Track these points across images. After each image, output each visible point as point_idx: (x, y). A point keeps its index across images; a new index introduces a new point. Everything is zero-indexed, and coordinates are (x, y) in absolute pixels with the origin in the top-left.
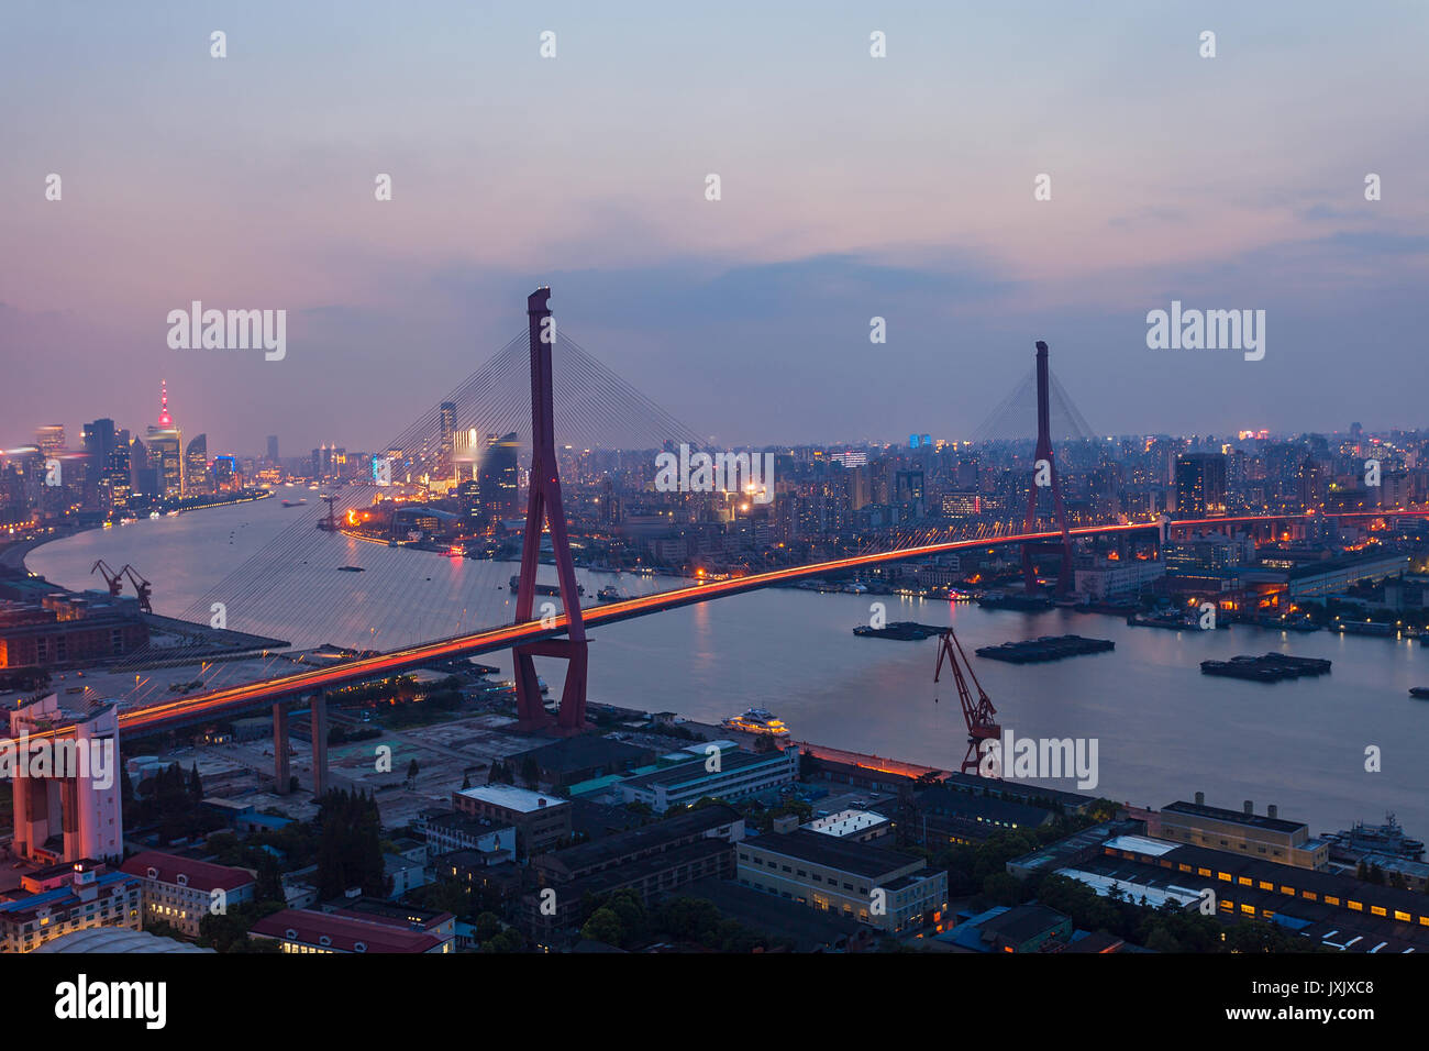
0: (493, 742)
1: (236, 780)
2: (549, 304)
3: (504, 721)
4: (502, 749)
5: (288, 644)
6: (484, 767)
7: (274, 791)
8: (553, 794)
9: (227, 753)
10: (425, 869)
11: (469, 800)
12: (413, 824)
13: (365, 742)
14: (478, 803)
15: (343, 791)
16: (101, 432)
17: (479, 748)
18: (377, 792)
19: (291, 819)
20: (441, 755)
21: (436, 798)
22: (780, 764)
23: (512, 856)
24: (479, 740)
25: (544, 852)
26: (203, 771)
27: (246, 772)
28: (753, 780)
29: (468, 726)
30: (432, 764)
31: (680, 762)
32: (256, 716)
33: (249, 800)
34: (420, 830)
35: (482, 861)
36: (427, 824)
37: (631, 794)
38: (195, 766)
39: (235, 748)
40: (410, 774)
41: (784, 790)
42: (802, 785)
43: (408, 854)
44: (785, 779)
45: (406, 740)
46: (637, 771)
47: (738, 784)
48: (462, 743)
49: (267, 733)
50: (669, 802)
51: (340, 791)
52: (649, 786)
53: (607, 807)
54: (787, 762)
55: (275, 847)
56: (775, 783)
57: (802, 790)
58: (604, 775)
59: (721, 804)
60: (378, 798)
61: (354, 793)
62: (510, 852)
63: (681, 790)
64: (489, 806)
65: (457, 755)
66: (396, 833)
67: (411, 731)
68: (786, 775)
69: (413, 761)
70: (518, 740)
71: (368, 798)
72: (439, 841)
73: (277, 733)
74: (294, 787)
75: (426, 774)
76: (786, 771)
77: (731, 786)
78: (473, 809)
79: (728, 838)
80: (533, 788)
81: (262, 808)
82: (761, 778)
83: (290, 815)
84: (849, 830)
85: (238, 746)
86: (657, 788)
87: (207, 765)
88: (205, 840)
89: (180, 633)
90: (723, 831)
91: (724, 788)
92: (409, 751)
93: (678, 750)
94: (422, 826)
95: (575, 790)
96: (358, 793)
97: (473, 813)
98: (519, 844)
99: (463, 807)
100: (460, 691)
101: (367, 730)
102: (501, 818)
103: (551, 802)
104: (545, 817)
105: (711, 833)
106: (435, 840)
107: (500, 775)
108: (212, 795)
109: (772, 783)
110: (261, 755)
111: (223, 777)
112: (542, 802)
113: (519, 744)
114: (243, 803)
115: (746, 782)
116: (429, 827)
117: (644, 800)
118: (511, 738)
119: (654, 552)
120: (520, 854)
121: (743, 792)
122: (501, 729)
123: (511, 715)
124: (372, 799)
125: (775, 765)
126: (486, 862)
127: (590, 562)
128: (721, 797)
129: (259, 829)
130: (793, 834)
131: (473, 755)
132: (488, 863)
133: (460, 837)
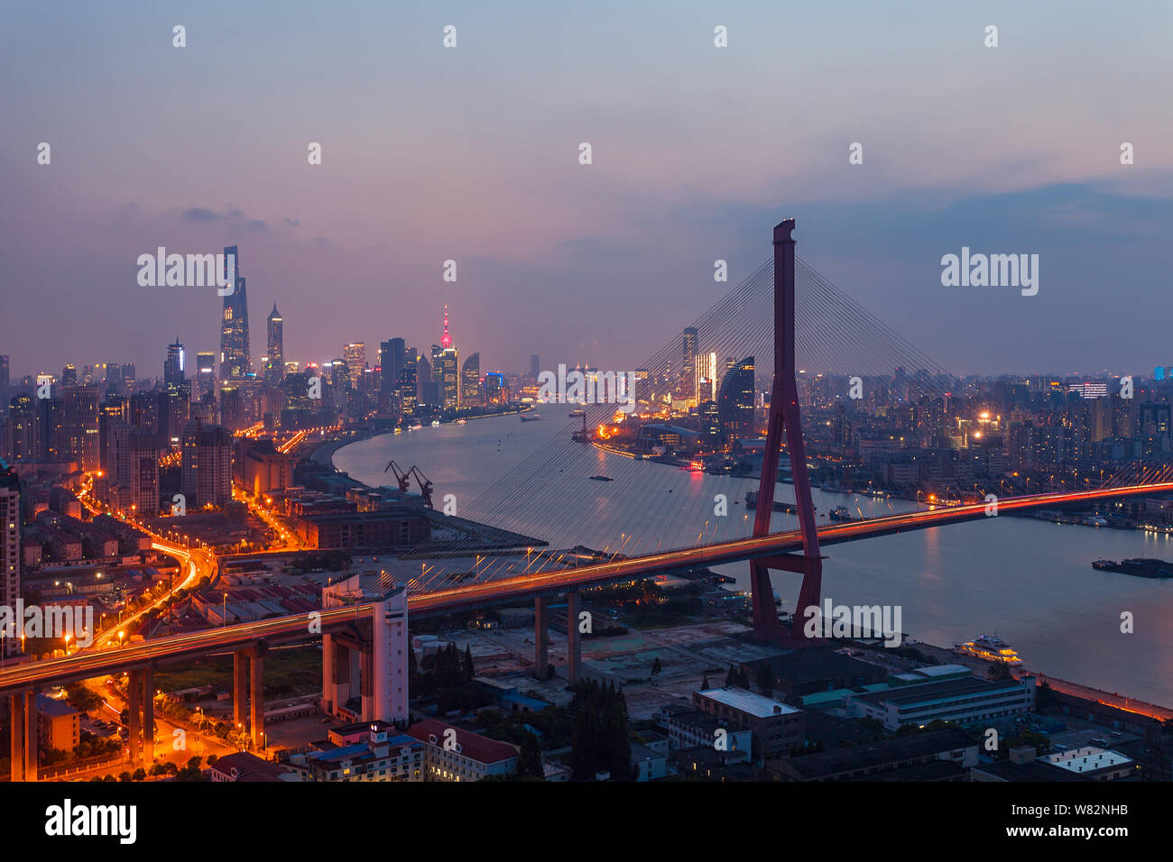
0: (729, 647)
1: (503, 663)
2: (794, 235)
3: (739, 629)
4: (738, 655)
5: (546, 544)
6: (720, 671)
7: (534, 676)
8: (787, 702)
9: (494, 638)
10: (667, 761)
11: (708, 700)
12: (656, 718)
13: (612, 638)
14: (717, 704)
15: (594, 681)
16: (394, 348)
17: (716, 652)
18: (624, 685)
19: (548, 702)
20: (682, 656)
21: (676, 695)
22: (1015, 693)
23: (748, 758)
24: (718, 645)
25: (778, 757)
26: (474, 652)
27: (511, 657)
28: (986, 707)
29: (707, 631)
30: (673, 663)
31: (912, 682)
32: (519, 607)
33: (512, 682)
34: (662, 725)
35: (720, 760)
36: (669, 719)
37: (863, 709)
38: (468, 648)
39: (500, 634)
40: (653, 671)
41: (1018, 720)
42: (1039, 716)
43: (652, 745)
44: (1021, 709)
45: (651, 640)
46: (868, 687)
47: (971, 709)
48: (701, 646)
49: (528, 623)
50: (900, 721)
51: (592, 680)
52: (881, 703)
53: (838, 719)
54: (1022, 692)
55: (534, 726)
56: (1010, 712)
57: (1038, 722)
58: (835, 689)
59: (953, 727)
60: (626, 691)
61: (604, 685)
62: (746, 754)
63: (912, 710)
64: (727, 708)
65: (696, 657)
66: (641, 725)
67: (654, 631)
68: (1021, 705)
69: (657, 659)
70: (753, 648)
71: (617, 690)
72: (681, 736)
73: (538, 624)
74: (550, 673)
75: (667, 673)
76: (1021, 701)
77: (964, 711)
78: (712, 710)
79: (961, 762)
80: (768, 695)
81: (524, 690)
82: (994, 706)
83: (547, 699)
84: (1089, 767)
85: (503, 632)
86: (888, 705)
87: (478, 647)
88: (476, 715)
89: (456, 528)
90: (956, 755)
91: (956, 712)
92: (653, 649)
93: (910, 671)
94: (664, 721)
95: (808, 700)
96: (608, 685)
97: (712, 713)
98: (754, 747)
99: (703, 706)
100: (700, 598)
101: (615, 627)
102: (735, 721)
103: (786, 710)
104: (779, 723)
105: (945, 756)
106: (676, 734)
107: (736, 681)
108: (481, 675)
109: (1006, 712)
110: (523, 643)
111: (491, 659)
112: (777, 709)
113: (754, 652)
114: (508, 683)
115: (979, 708)
116: (671, 722)
117: (875, 716)
118: (747, 645)
119: (885, 476)
120: (755, 756)
121: (976, 717)
122: (736, 636)
123: (746, 624)
124: (620, 691)
125: (1010, 694)
126: (724, 761)
127: (823, 482)
128: (954, 721)
129: (521, 709)
130: (1027, 765)
131: (711, 658)
132: (726, 762)
133: (699, 735)
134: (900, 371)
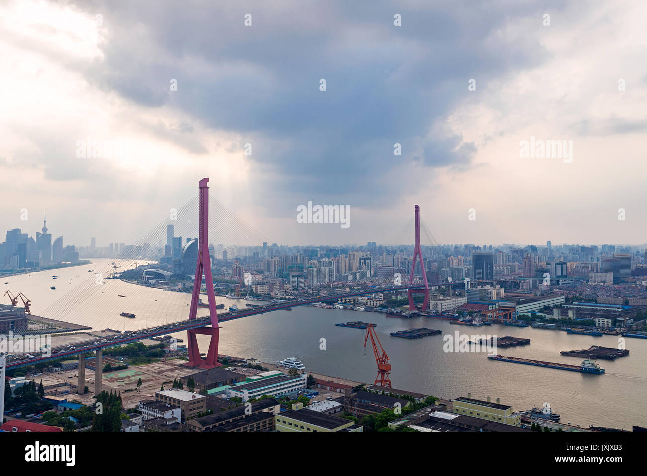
0: (176, 371)
1: (61, 388)
2: (208, 183)
3: (183, 362)
4: (180, 374)
5: (91, 328)
6: (172, 382)
7: (77, 393)
8: (200, 393)
9: (58, 376)
10: (140, 427)
11: (162, 396)
12: (138, 407)
13: (120, 371)
14: (166, 397)
15: (107, 392)
16: (14, 234)
17: (170, 374)
18: (123, 393)
19: (83, 405)
20: (153, 377)
21: (149, 395)
22: (298, 381)
23: (179, 420)
24: (171, 370)
25: (192, 418)
26: (45, 384)
27: (65, 384)
28: (286, 388)
29: (167, 364)
30: (149, 381)
31: (256, 380)
32: (72, 360)
33: (65, 397)
34: (140, 410)
35: (165, 423)
36: (142, 406)
37: (234, 394)
38: (41, 381)
39: (61, 374)
40: (138, 385)
41: (299, 392)
42: (308, 390)
43: (133, 420)
44: (300, 388)
45: (139, 370)
46: (237, 384)
47: (280, 389)
48: (163, 372)
49: (75, 367)
50: (249, 397)
51: (105, 392)
52: (242, 390)
53: (223, 399)
54: (302, 380)
55: (74, 417)
56: (296, 389)
57: (307, 392)
58: (223, 386)
59: (271, 398)
60: (123, 396)
61: (112, 393)
62: (177, 418)
63: (255, 392)
64: (170, 399)
65: (161, 377)
66: (130, 411)
67: (141, 366)
68: (301, 386)
69: (140, 379)
70: (188, 370)
71: (118, 396)
72: (148, 414)
73: (79, 367)
74: (86, 391)
75: (145, 385)
76: (301, 384)
77: (277, 390)
78: (163, 400)
79: (273, 413)
80: (192, 391)
81: (70, 400)
82: (289, 387)
83: (83, 403)
84: (324, 409)
85: (63, 373)
86: (244, 391)
87: (47, 381)
88: (42, 415)
89: (42, 323)
90: (271, 410)
91: (274, 391)
92: (140, 375)
93: (256, 375)
94: (141, 407)
95: (210, 392)
96: (114, 393)
97: (163, 402)
98: (182, 416)
99: (159, 399)
100: (165, 349)
101: (122, 366)
102: (175, 404)
103: (198, 397)
104: (194, 403)
105: (266, 410)
106: (146, 413)
107: (177, 385)
108: (48, 395)
109: (295, 389)
110: (72, 377)
111: (54, 386)
112: (194, 397)
113: (188, 372)
114: (62, 398)
115: (283, 389)
116: (143, 408)
117: (239, 396)
118: (185, 370)
119: (254, 291)
120: (183, 419)
121: (282, 393)
122: (181, 366)
123: (186, 360)
124: (120, 395)
125: (296, 382)
126: (166, 422)
127: (227, 294)
128: (273, 395)
129: (68, 409)
130: (300, 411)
131: (167, 377)
132: (168, 424)
133: (156, 412)
134: (265, 244)
